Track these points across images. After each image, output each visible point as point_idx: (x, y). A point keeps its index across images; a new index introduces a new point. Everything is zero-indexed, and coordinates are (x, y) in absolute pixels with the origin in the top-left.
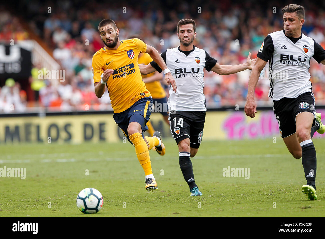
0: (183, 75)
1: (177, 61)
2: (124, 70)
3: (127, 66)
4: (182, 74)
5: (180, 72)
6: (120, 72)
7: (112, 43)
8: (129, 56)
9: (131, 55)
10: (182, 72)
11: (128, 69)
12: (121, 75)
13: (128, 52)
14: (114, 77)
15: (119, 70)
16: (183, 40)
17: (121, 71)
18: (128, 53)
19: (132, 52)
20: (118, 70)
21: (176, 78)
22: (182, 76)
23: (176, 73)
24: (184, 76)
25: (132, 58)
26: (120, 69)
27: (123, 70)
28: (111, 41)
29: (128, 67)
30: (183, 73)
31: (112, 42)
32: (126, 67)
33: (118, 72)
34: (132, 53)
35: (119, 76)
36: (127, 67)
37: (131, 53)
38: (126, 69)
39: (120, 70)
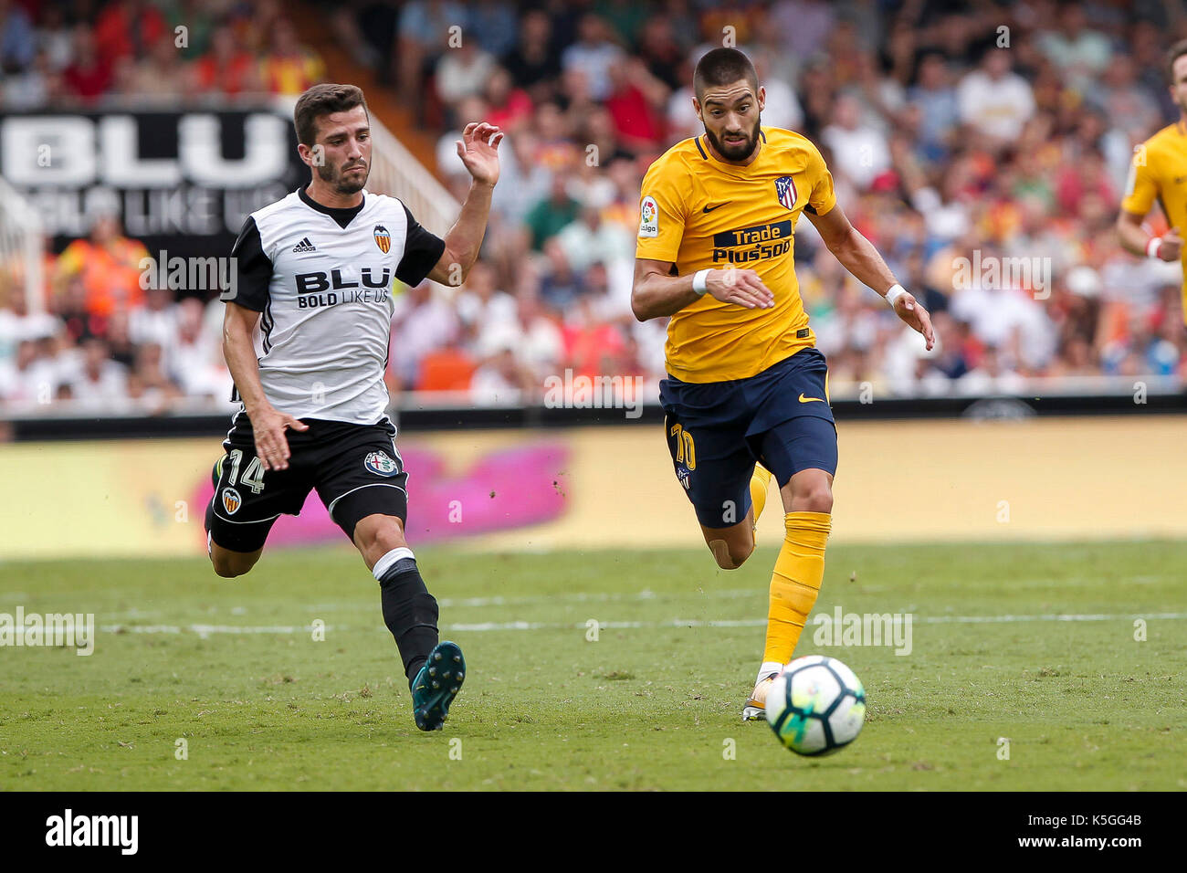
0: (329, 295)
1: (306, 245)
2: (758, 236)
3: (772, 226)
4: (324, 294)
5: (318, 286)
6: (746, 241)
7: (742, 148)
8: (781, 195)
9: (787, 193)
10: (324, 286)
11: (772, 239)
12: (745, 254)
13: (779, 183)
14: (720, 254)
15: (742, 236)
16: (346, 174)
17: (749, 238)
18: (777, 184)
19: (789, 184)
20: (738, 234)
21: (301, 306)
22: (326, 302)
23: (302, 289)
24: (333, 302)
25: (790, 206)
26: (746, 231)
27: (756, 238)
28: (741, 139)
29: (773, 230)
30: (331, 289)
31: (744, 142)
32: (768, 227)
33: (739, 242)
34: (791, 186)
35: (738, 255)
36: (771, 229)
37: (787, 188)
38: (766, 235)
39: (746, 235)
